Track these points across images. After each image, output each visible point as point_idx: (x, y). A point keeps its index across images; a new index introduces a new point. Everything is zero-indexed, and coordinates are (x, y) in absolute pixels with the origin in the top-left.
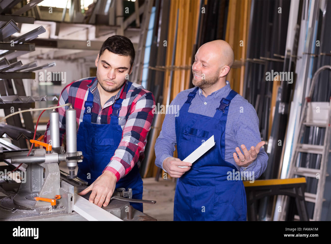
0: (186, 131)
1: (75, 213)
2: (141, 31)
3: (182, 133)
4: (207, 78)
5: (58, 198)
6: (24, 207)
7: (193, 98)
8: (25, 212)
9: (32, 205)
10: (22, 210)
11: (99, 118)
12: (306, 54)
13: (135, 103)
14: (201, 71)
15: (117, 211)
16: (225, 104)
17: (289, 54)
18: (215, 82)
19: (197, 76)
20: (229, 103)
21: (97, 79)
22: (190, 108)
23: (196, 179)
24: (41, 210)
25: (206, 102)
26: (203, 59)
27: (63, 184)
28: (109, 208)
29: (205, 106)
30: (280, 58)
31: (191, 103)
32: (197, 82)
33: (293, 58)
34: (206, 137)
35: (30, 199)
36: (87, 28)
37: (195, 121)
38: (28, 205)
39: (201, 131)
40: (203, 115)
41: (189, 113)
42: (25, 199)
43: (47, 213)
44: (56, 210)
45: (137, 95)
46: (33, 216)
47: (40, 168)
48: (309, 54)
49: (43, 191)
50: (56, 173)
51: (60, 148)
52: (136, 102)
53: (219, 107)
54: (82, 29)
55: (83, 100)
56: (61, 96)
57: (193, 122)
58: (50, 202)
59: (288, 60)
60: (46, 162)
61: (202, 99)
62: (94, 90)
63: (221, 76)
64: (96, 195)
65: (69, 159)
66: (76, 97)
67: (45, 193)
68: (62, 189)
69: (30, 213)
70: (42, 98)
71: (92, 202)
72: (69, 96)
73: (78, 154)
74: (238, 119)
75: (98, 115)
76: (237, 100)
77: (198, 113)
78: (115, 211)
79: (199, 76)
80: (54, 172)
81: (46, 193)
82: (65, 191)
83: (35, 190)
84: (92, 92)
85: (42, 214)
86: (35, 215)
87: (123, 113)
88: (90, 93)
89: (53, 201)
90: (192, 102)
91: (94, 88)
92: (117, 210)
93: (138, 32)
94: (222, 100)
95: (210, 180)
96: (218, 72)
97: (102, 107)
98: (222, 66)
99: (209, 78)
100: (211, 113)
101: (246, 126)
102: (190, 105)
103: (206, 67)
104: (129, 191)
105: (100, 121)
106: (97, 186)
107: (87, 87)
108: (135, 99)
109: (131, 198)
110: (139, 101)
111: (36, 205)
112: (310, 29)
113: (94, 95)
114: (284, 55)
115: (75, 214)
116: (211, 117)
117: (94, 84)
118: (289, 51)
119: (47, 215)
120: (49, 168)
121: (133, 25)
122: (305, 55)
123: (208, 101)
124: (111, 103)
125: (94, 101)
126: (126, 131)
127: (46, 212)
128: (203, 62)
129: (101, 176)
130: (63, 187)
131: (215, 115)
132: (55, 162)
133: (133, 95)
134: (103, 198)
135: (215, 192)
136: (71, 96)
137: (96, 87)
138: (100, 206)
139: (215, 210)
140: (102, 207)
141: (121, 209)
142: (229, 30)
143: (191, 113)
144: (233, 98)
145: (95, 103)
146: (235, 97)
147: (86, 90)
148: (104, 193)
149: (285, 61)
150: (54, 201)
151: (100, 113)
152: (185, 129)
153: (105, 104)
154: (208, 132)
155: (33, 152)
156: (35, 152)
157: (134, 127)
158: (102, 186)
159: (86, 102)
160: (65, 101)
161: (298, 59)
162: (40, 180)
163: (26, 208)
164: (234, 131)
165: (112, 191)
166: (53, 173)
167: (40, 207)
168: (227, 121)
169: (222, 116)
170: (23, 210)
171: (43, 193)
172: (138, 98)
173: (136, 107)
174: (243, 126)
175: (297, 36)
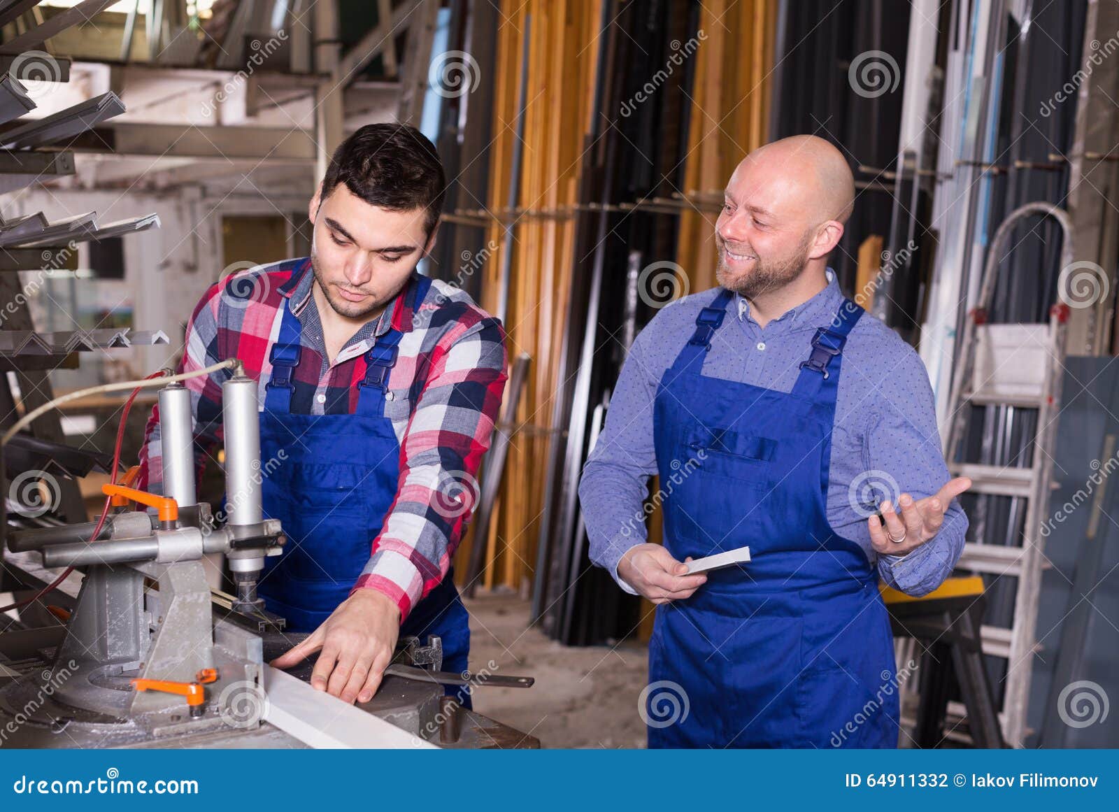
0: (695, 436)
1: (268, 728)
2: (404, 93)
3: (682, 445)
4: (769, 264)
5: (208, 680)
6: (90, 711)
7: (716, 328)
8: (96, 729)
9: (118, 706)
10: (87, 725)
11: (320, 399)
12: (967, 163)
13: (445, 348)
14: (749, 242)
15: (409, 718)
16: (826, 349)
17: (910, 164)
18: (792, 278)
19: (736, 257)
20: (840, 345)
21: (312, 266)
22: (707, 363)
23: (738, 596)
24: (155, 722)
25: (764, 342)
26: (756, 202)
27: (222, 632)
28: (381, 706)
29: (760, 354)
30: (882, 179)
31: (711, 346)
32: (733, 277)
33: (922, 177)
34: (769, 460)
35: (103, 682)
36: (217, 84)
37: (725, 403)
38: (104, 707)
39: (750, 438)
40: (754, 384)
41: (705, 378)
42: (90, 684)
43: (176, 730)
44: (205, 721)
45: (451, 324)
46: (128, 741)
47: (131, 578)
48: (977, 164)
49: (154, 658)
50: (199, 596)
51: (198, 508)
52: (450, 348)
53: (808, 359)
54: (198, 85)
55: (265, 342)
56: (193, 329)
57: (722, 409)
58: (183, 696)
59: (907, 184)
60: (161, 558)
61: (748, 330)
62: (302, 303)
63: (815, 257)
64: (337, 662)
65: (239, 545)
66: (243, 331)
67: (162, 665)
68: (220, 650)
69: (119, 734)
70: (116, 336)
71: (321, 687)
72: (219, 329)
73: (267, 529)
74: (875, 399)
75: (315, 387)
76: (865, 332)
77: (735, 378)
78: (399, 715)
79: (740, 257)
80: (192, 592)
81: (167, 662)
82: (232, 653)
83: (115, 651)
84: (297, 312)
85: (160, 737)
86: (136, 739)
87: (400, 378)
88: (287, 316)
89: (193, 689)
90: (711, 342)
91: (301, 299)
92: (406, 712)
93: (392, 93)
94: (817, 335)
95: (786, 597)
96: (805, 244)
97: (331, 360)
98: (818, 222)
99: (776, 262)
100: (783, 380)
101: (898, 421)
102: (707, 350)
103: (764, 229)
104: (431, 645)
105: (322, 407)
106: (339, 630)
107: (279, 294)
108: (445, 338)
109: (439, 669)
110: (457, 343)
111: (134, 704)
112: (977, 80)
113: (303, 322)
114: (893, 168)
115: (268, 732)
116: (783, 391)
117: (302, 286)
118: (910, 156)
119: (177, 738)
120: (173, 580)
121: (374, 69)
122: (963, 169)
123: (769, 339)
124: (363, 347)
125: (302, 344)
126: (417, 446)
127: (172, 727)
128: (754, 210)
129: (351, 601)
130: (222, 641)
131: (798, 385)
132: (191, 557)
133: (438, 320)
134: (360, 671)
135: (802, 637)
136: (225, 327)
137: (308, 295)
138: (349, 702)
139: (804, 692)
140: (357, 703)
141: (419, 708)
142: (704, 85)
143: (713, 379)
144: (853, 329)
145: (307, 349)
146: (858, 324)
147: (277, 307)
148: (363, 655)
149: (897, 189)
150: (197, 690)
151: (324, 381)
152: (693, 432)
153: (342, 349)
154: (775, 444)
155: (109, 523)
156: (115, 524)
157: (444, 436)
158: (359, 632)
159: (275, 346)
160: (205, 345)
161: (941, 183)
162: (132, 618)
163: (97, 714)
164: (860, 438)
165: (389, 648)
166: (186, 596)
167: (147, 713)
168: (838, 405)
169: (819, 391)
170: (89, 724)
171: (157, 664)
172: (456, 335)
173: (447, 363)
174: (889, 421)
175: (936, 106)
